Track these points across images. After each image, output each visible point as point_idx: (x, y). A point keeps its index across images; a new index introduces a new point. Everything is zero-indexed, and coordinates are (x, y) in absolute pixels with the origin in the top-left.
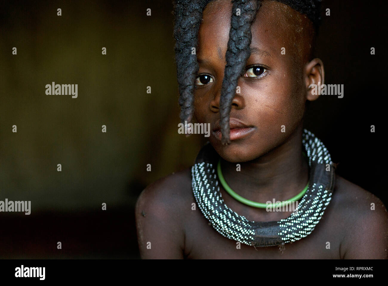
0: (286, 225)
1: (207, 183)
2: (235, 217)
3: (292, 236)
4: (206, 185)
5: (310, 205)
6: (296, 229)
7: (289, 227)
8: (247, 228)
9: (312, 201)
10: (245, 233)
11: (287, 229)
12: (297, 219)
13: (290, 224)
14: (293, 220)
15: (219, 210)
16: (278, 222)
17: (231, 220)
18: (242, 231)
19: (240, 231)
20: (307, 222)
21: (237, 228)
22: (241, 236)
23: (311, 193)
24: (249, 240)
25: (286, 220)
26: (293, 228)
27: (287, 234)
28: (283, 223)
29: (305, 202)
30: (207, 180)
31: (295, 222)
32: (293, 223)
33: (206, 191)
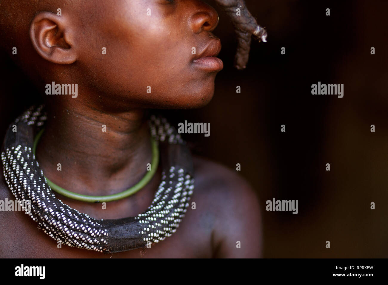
0: (147, 221)
1: (30, 173)
2: (77, 214)
3: (155, 235)
4: (30, 175)
5: (172, 194)
6: (161, 225)
7: (152, 223)
8: (97, 228)
9: (174, 189)
10: (95, 234)
11: (150, 226)
12: (159, 212)
13: (152, 219)
14: (155, 214)
15: (53, 207)
16: (136, 218)
17: (73, 220)
18: (91, 232)
19: (88, 232)
20: (173, 215)
21: (83, 228)
22: (89, 239)
23: (171, 179)
24: (102, 244)
25: (146, 215)
26: (156, 224)
27: (150, 232)
28: (143, 218)
29: (164, 191)
30: (29, 169)
31: (159, 216)
32: (156, 217)
33: (30, 183)
